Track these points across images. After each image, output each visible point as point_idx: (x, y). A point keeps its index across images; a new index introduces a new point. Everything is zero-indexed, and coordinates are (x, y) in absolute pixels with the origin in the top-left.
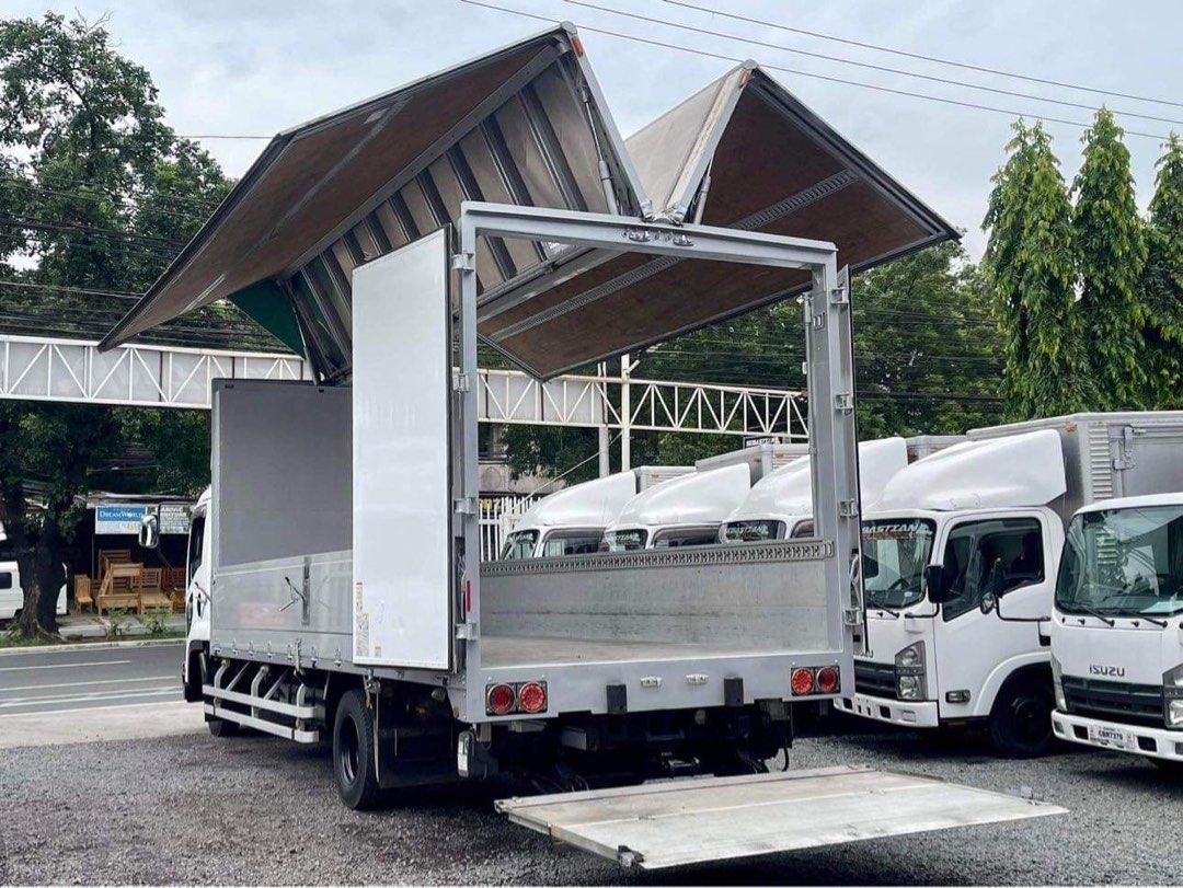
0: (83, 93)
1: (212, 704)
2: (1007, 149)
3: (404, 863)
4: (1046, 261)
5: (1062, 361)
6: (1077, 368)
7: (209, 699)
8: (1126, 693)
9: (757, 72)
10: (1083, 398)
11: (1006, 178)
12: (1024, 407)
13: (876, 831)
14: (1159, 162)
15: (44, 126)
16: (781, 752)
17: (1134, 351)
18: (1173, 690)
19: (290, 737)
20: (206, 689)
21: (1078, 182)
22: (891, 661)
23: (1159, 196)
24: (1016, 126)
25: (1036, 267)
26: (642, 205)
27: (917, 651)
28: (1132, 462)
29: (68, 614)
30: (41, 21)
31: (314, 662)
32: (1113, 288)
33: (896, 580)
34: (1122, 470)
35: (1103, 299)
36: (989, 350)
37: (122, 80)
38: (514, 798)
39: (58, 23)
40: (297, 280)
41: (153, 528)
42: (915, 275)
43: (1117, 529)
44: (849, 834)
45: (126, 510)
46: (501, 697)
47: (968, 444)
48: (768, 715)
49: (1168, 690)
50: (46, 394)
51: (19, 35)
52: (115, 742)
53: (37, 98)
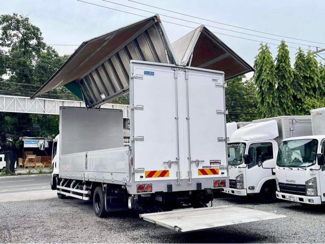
0: (22, 34)
1: (59, 190)
2: (258, 50)
3: (114, 231)
4: (269, 78)
5: (272, 104)
6: (276, 106)
7: (59, 189)
8: (296, 187)
9: (204, 28)
10: (278, 113)
11: (258, 58)
12: (263, 115)
13: (239, 222)
14: (296, 54)
15: (12, 42)
16: (210, 202)
17: (290, 101)
18: (308, 186)
19: (82, 199)
20: (58, 187)
21: (276, 59)
22: (235, 179)
23: (296, 62)
24: (261, 44)
25: (266, 80)
26: (176, 61)
27: (241, 176)
28: (295, 128)
29: (17, 168)
30: (12, 15)
31: (88, 179)
32: (285, 85)
33: (234, 158)
34: (293, 130)
35: (283, 88)
36: (252, 101)
37: (33, 30)
38: (144, 214)
39: (16, 16)
40: (82, 81)
41: (43, 145)
42: (234, 82)
43: (291, 146)
44: (233, 222)
45: (32, 141)
46: (140, 188)
47: (253, 124)
48: (207, 192)
49: (307, 186)
50: (15, 111)
51: (6, 19)
52: (34, 200)
53: (10, 35)
